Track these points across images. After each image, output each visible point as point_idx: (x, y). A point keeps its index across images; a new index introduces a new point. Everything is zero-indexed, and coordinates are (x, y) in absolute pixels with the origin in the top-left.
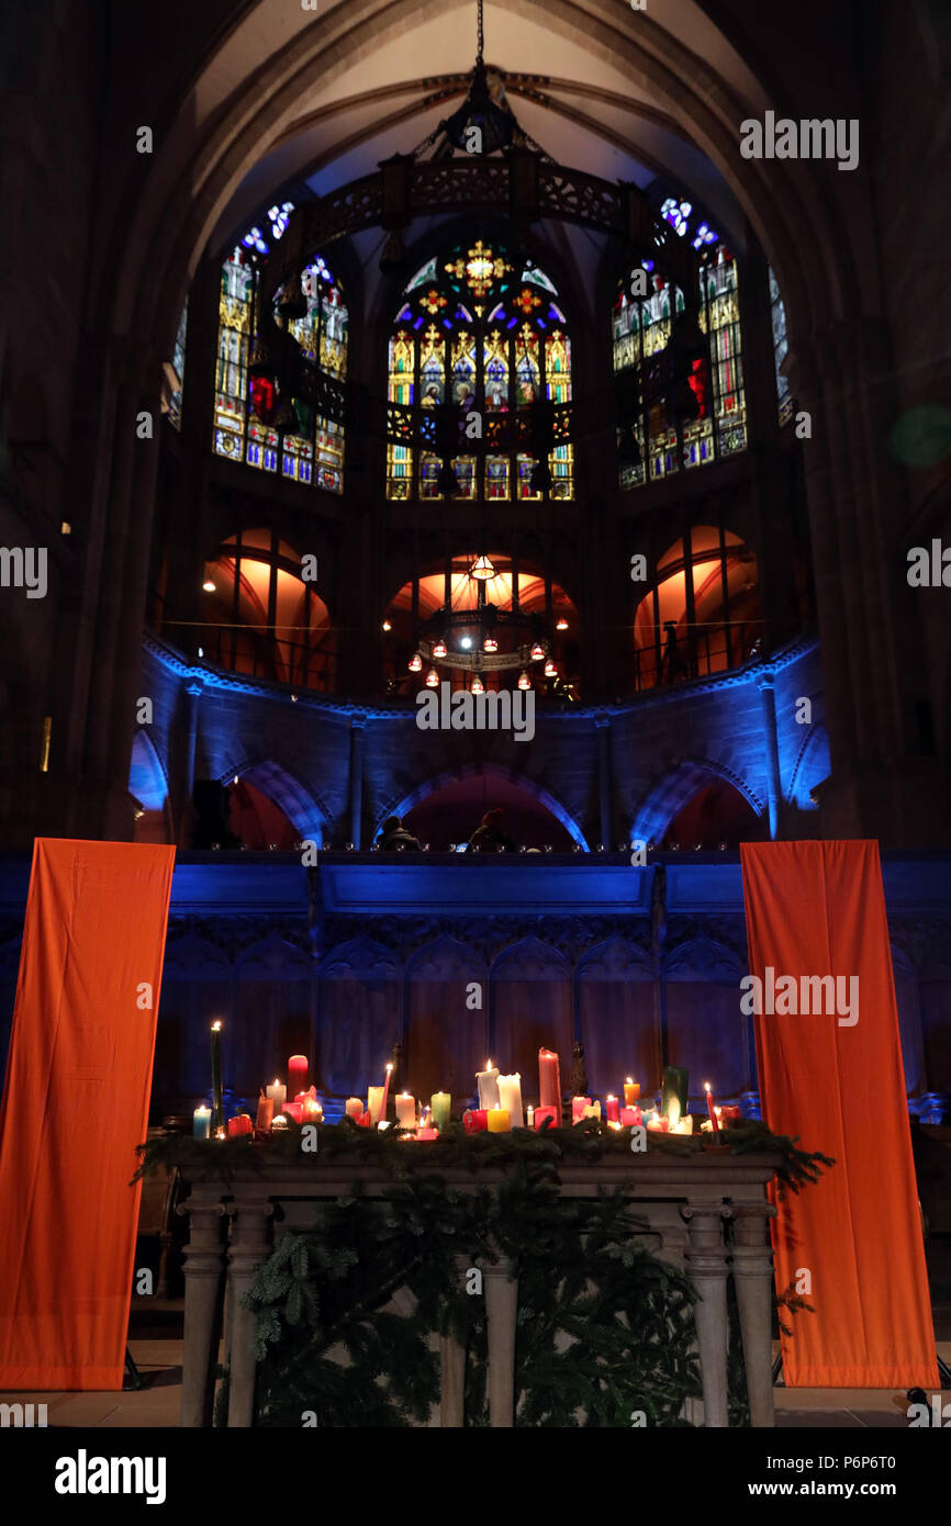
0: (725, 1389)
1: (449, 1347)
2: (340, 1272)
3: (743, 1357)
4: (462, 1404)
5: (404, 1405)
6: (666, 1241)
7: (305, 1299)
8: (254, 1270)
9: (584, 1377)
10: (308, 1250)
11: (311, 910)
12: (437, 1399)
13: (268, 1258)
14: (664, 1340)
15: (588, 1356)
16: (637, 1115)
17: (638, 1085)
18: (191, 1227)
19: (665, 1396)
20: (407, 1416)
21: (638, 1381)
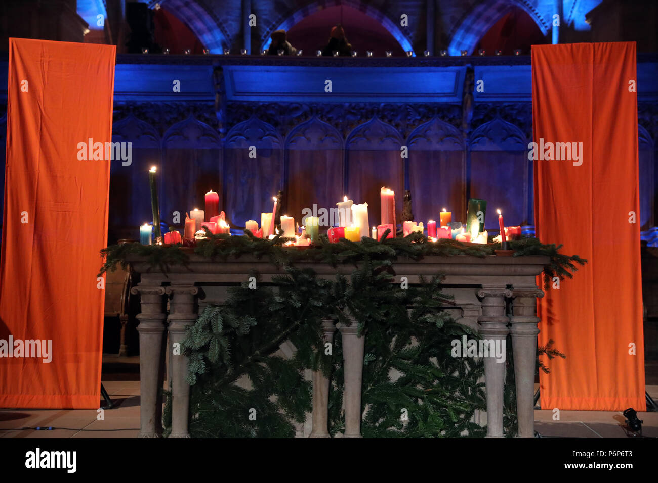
0: (502, 405)
1: (318, 378)
2: (245, 330)
3: (515, 385)
4: (326, 412)
5: (288, 413)
6: (466, 313)
7: (221, 346)
8: (185, 330)
9: (408, 397)
10: (223, 317)
11: (217, 98)
12: (310, 410)
13: (195, 321)
14: (462, 374)
15: (411, 384)
16: (448, 233)
17: (450, 213)
18: (142, 302)
19: (461, 408)
20: (290, 420)
21: (444, 398)
